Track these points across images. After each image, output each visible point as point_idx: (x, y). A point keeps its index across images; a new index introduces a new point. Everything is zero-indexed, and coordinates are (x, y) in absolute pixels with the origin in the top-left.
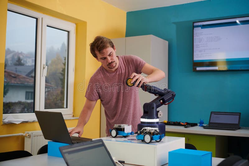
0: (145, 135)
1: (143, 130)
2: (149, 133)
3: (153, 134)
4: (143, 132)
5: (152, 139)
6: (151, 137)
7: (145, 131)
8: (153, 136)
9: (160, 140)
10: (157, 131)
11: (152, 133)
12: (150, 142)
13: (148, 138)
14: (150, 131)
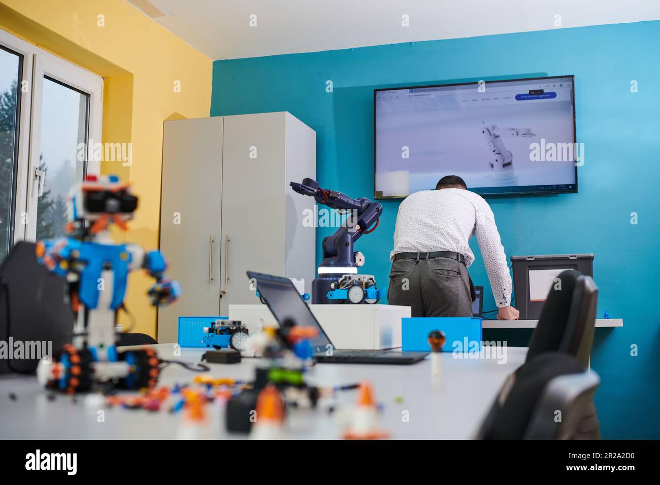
0: (351, 287)
1: (343, 280)
2: (360, 284)
3: (367, 285)
4: (342, 283)
5: (365, 295)
6: (364, 291)
7: (349, 282)
8: (367, 289)
9: (376, 300)
10: (373, 282)
11: (364, 284)
12: (363, 302)
13: (356, 294)
14: (359, 279)
